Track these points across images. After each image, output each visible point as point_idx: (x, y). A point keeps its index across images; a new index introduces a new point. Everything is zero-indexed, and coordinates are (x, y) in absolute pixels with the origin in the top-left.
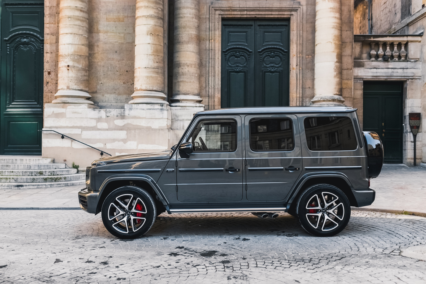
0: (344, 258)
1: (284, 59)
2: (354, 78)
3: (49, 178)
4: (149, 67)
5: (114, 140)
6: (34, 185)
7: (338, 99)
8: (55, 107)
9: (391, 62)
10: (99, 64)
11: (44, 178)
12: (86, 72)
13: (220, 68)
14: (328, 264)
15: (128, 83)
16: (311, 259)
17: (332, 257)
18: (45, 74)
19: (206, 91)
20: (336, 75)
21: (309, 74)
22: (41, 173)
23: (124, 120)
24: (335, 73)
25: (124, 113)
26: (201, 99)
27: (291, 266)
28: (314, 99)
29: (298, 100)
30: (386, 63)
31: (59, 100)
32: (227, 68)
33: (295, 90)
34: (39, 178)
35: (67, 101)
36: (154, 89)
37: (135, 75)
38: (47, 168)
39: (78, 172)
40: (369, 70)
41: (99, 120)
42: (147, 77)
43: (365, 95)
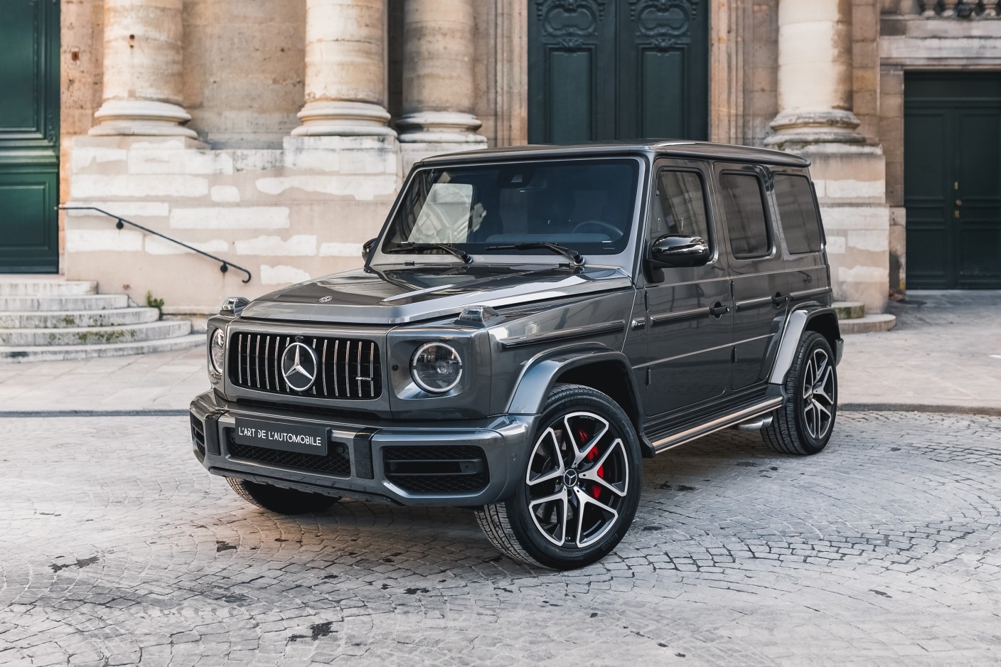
0: (969, 533)
1: (693, 15)
2: (882, 65)
3: (91, 333)
4: (347, 37)
5: (256, 233)
6: (55, 353)
7: (845, 120)
8: (98, 145)
9: (979, 20)
10: (209, 30)
11: (78, 334)
12: (178, 53)
13: (525, 39)
14: (937, 549)
15: (285, 80)
16: (886, 536)
17: (939, 532)
18: (65, 59)
19: (488, 100)
20: (839, 56)
21: (761, 55)
22: (69, 321)
23: (282, 179)
24: (836, 52)
25: (282, 161)
26: (478, 122)
27: (845, 555)
28: (779, 120)
29: (733, 124)
30: (965, 24)
31: (106, 128)
32: (544, 40)
33: (725, 96)
34: (67, 334)
35: (130, 128)
36: (361, 96)
37: (308, 59)
38: (82, 307)
39: (161, 317)
40: (920, 42)
41: (216, 178)
42: (342, 65)
43: (911, 111)
